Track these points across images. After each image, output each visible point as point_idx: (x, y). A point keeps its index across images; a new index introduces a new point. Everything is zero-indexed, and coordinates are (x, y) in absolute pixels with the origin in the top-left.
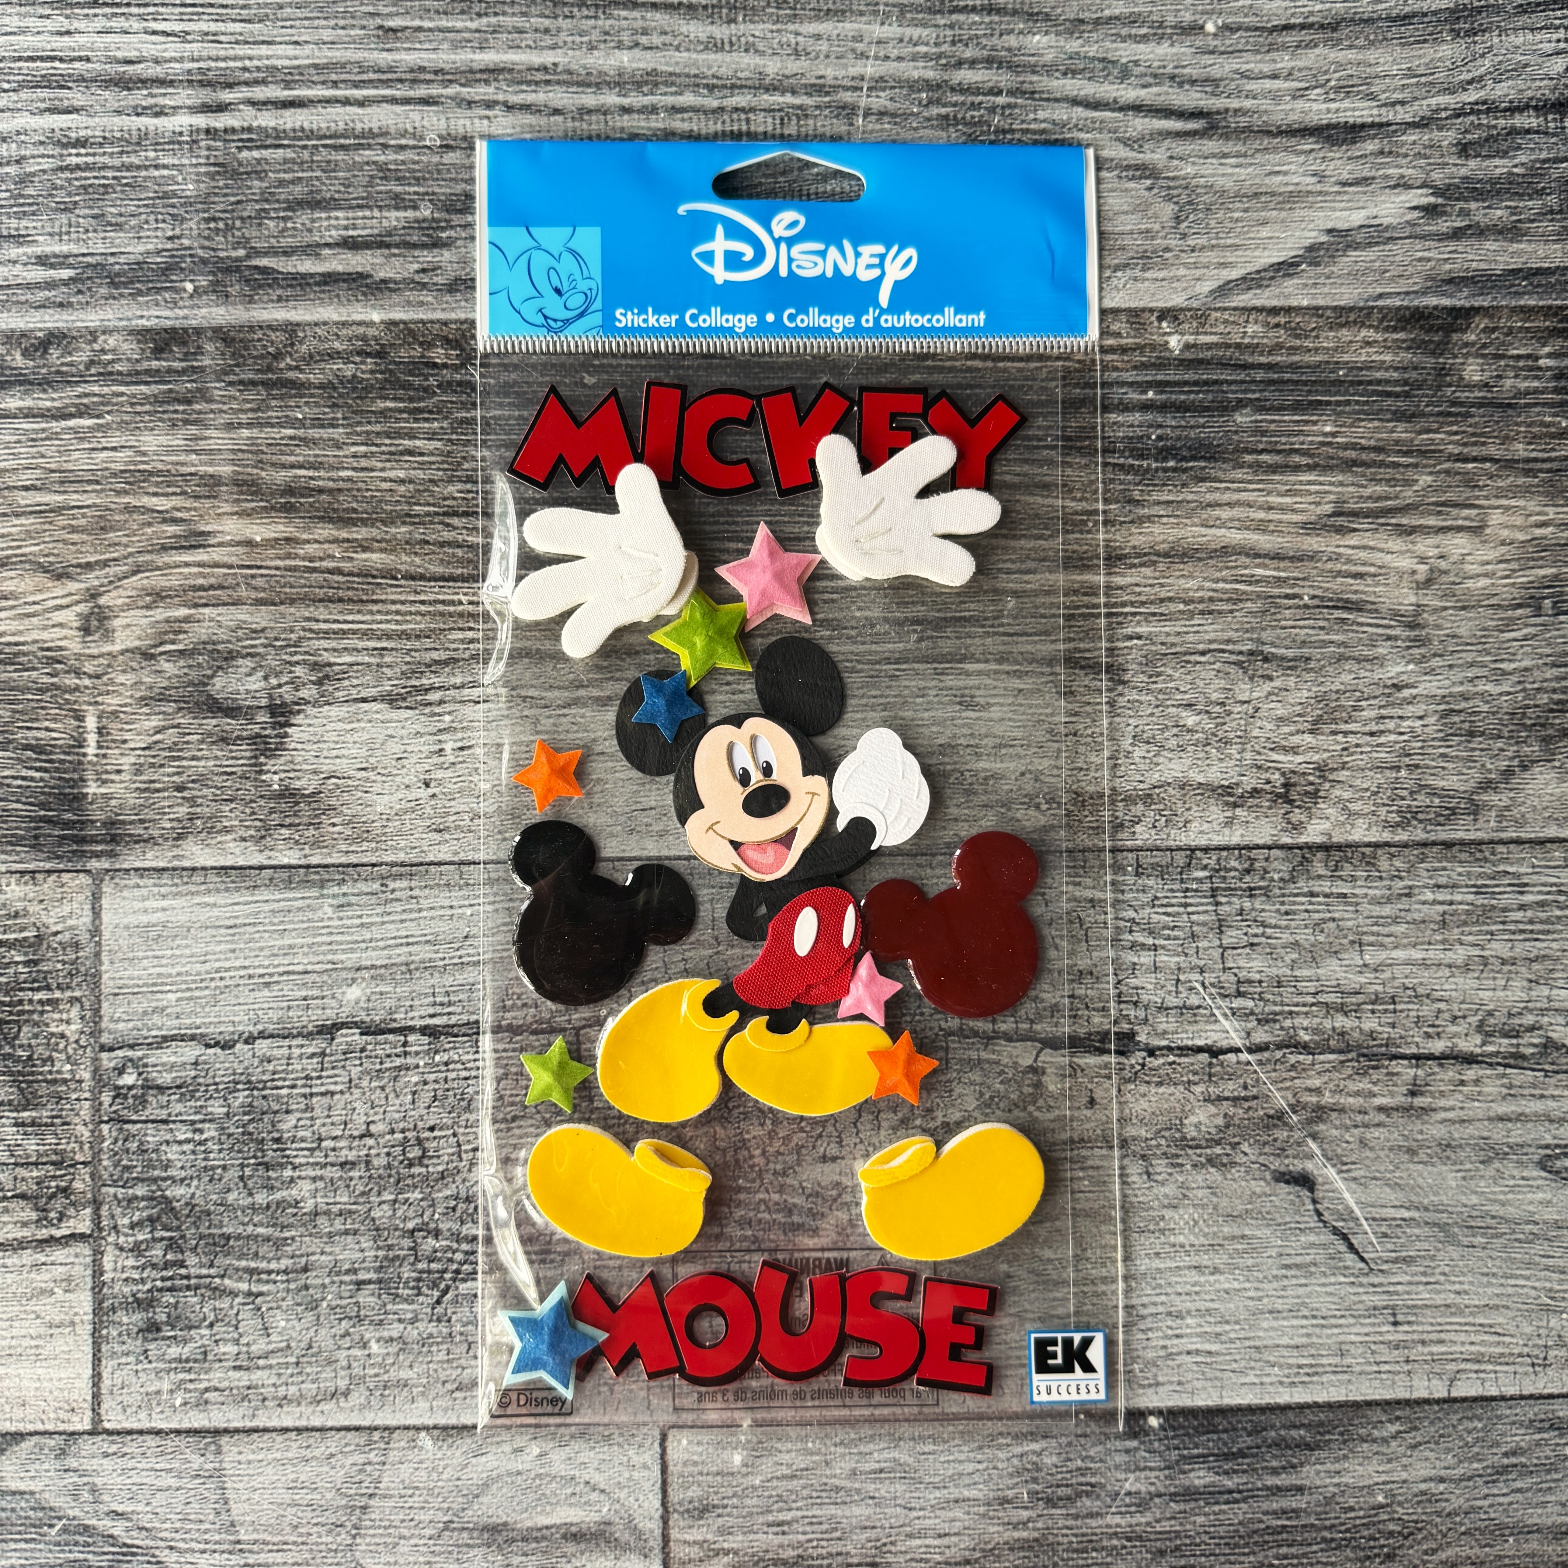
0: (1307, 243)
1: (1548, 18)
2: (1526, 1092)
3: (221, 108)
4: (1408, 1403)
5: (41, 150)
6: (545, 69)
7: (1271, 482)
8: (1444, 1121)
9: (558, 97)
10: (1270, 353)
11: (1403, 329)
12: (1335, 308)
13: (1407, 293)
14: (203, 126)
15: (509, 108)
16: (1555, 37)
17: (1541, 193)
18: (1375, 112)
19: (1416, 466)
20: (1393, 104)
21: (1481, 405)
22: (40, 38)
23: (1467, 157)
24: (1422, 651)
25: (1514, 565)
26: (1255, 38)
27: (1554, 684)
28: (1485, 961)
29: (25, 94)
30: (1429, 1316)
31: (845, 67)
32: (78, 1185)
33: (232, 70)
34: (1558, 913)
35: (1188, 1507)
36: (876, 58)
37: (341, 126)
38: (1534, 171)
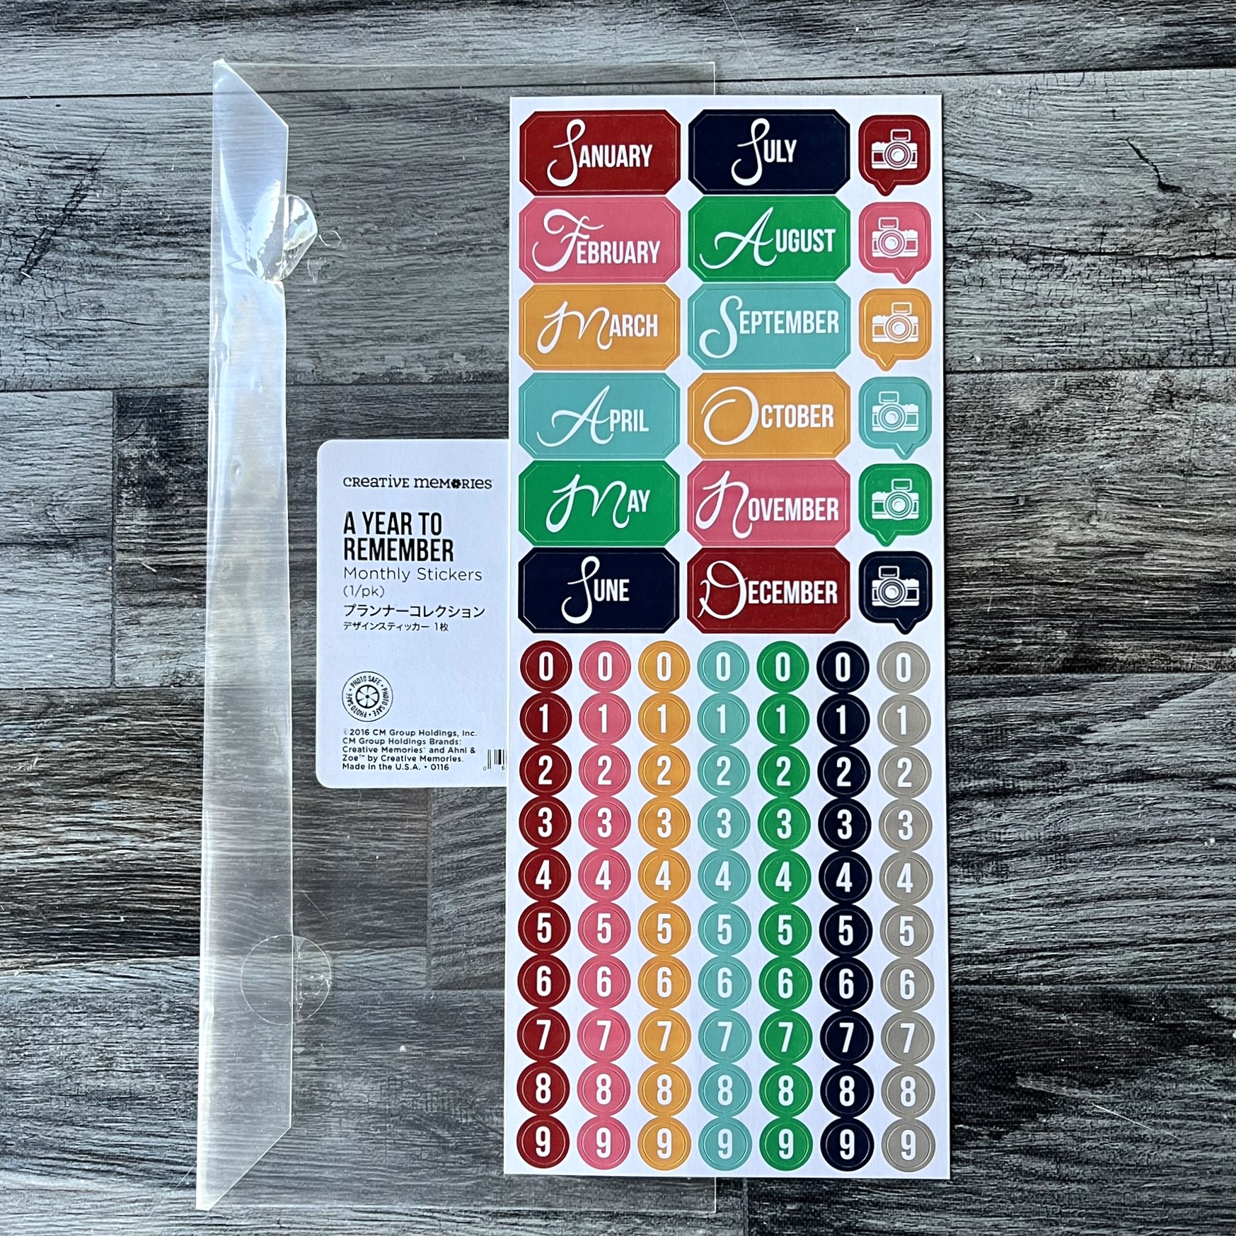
0: (1157, 711)
1: (1010, 848)
2: (1039, 235)
4: (1107, 69)
7: (1179, 572)
8: (1086, 219)
10: (1179, 645)
11: (1102, 660)
12: (1142, 672)
13: (1099, 681)
16: (1007, 836)
17: (1018, 741)
18: (1115, 790)
19: (1096, 581)
20: (1104, 794)
21: (1059, 615)
23: (1062, 762)
24: (1094, 476)
25: (1039, 524)
26: (1185, 835)
27: (1019, 457)
28: (1062, 305)
30: (1096, 115)
34: (1020, 331)
35: (1228, 16)
38: (1022, 754)
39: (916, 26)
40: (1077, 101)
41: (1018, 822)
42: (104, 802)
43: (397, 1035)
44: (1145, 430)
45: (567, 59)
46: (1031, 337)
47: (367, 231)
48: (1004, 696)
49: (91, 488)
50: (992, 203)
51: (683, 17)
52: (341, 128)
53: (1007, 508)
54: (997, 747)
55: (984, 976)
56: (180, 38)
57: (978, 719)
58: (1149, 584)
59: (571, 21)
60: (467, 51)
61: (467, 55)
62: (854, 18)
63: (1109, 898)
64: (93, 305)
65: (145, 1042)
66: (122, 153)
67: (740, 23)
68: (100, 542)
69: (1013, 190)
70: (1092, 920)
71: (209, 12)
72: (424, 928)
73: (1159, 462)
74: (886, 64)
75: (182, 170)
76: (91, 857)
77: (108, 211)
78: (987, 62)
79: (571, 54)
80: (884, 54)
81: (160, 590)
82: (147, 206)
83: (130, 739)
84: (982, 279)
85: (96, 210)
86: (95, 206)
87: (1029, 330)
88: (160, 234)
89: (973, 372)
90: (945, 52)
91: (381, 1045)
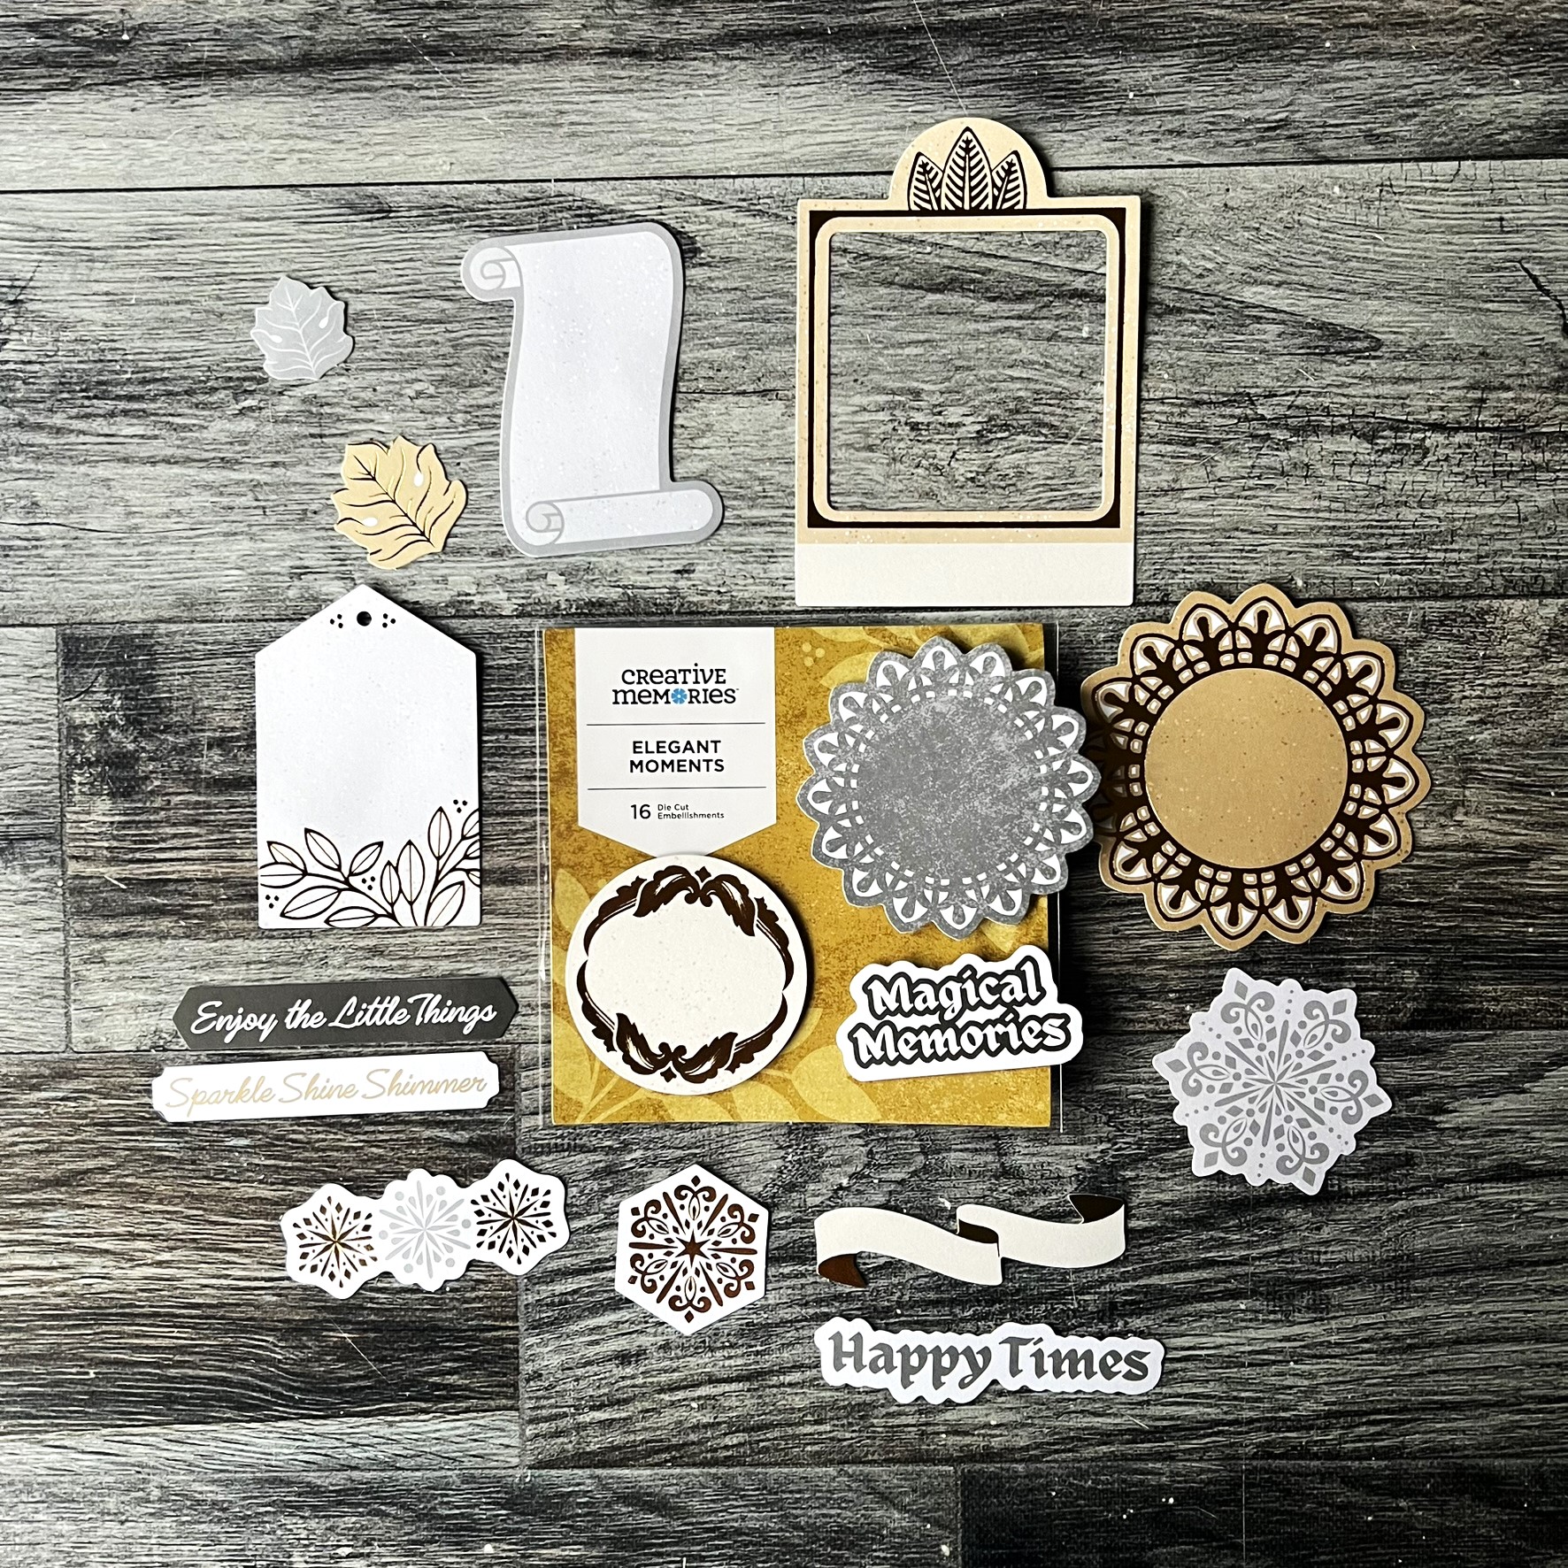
39: (1217, 91)
40: (1448, 204)
41: (1347, 1236)
42: (62, 1212)
43: (481, 1530)
44: (1534, 686)
45: (707, 137)
46: (1376, 550)
47: (419, 394)
49: (28, 768)
50: (1324, 354)
51: (876, 76)
52: (379, 241)
55: (1294, 1448)
56: (139, 104)
58: (1532, 904)
59: (713, 81)
60: (561, 125)
61: (561, 131)
62: (1127, 79)
63: (1469, 1341)
64: (23, 503)
65: (128, 1541)
66: (58, 277)
67: (961, 85)
68: (44, 845)
69: (1353, 335)
70: (1444, 1372)
71: (181, 66)
72: (515, 1386)
73: (1553, 731)
74: (1173, 147)
75: (148, 303)
76: (45, 1289)
77: (41, 363)
78: (1320, 145)
79: (714, 131)
80: (1171, 132)
81: (132, 914)
82: (97, 357)
83: (96, 1125)
85: (23, 362)
86: (22, 356)
87: (1373, 540)
88: (118, 398)
91: (457, 1544)
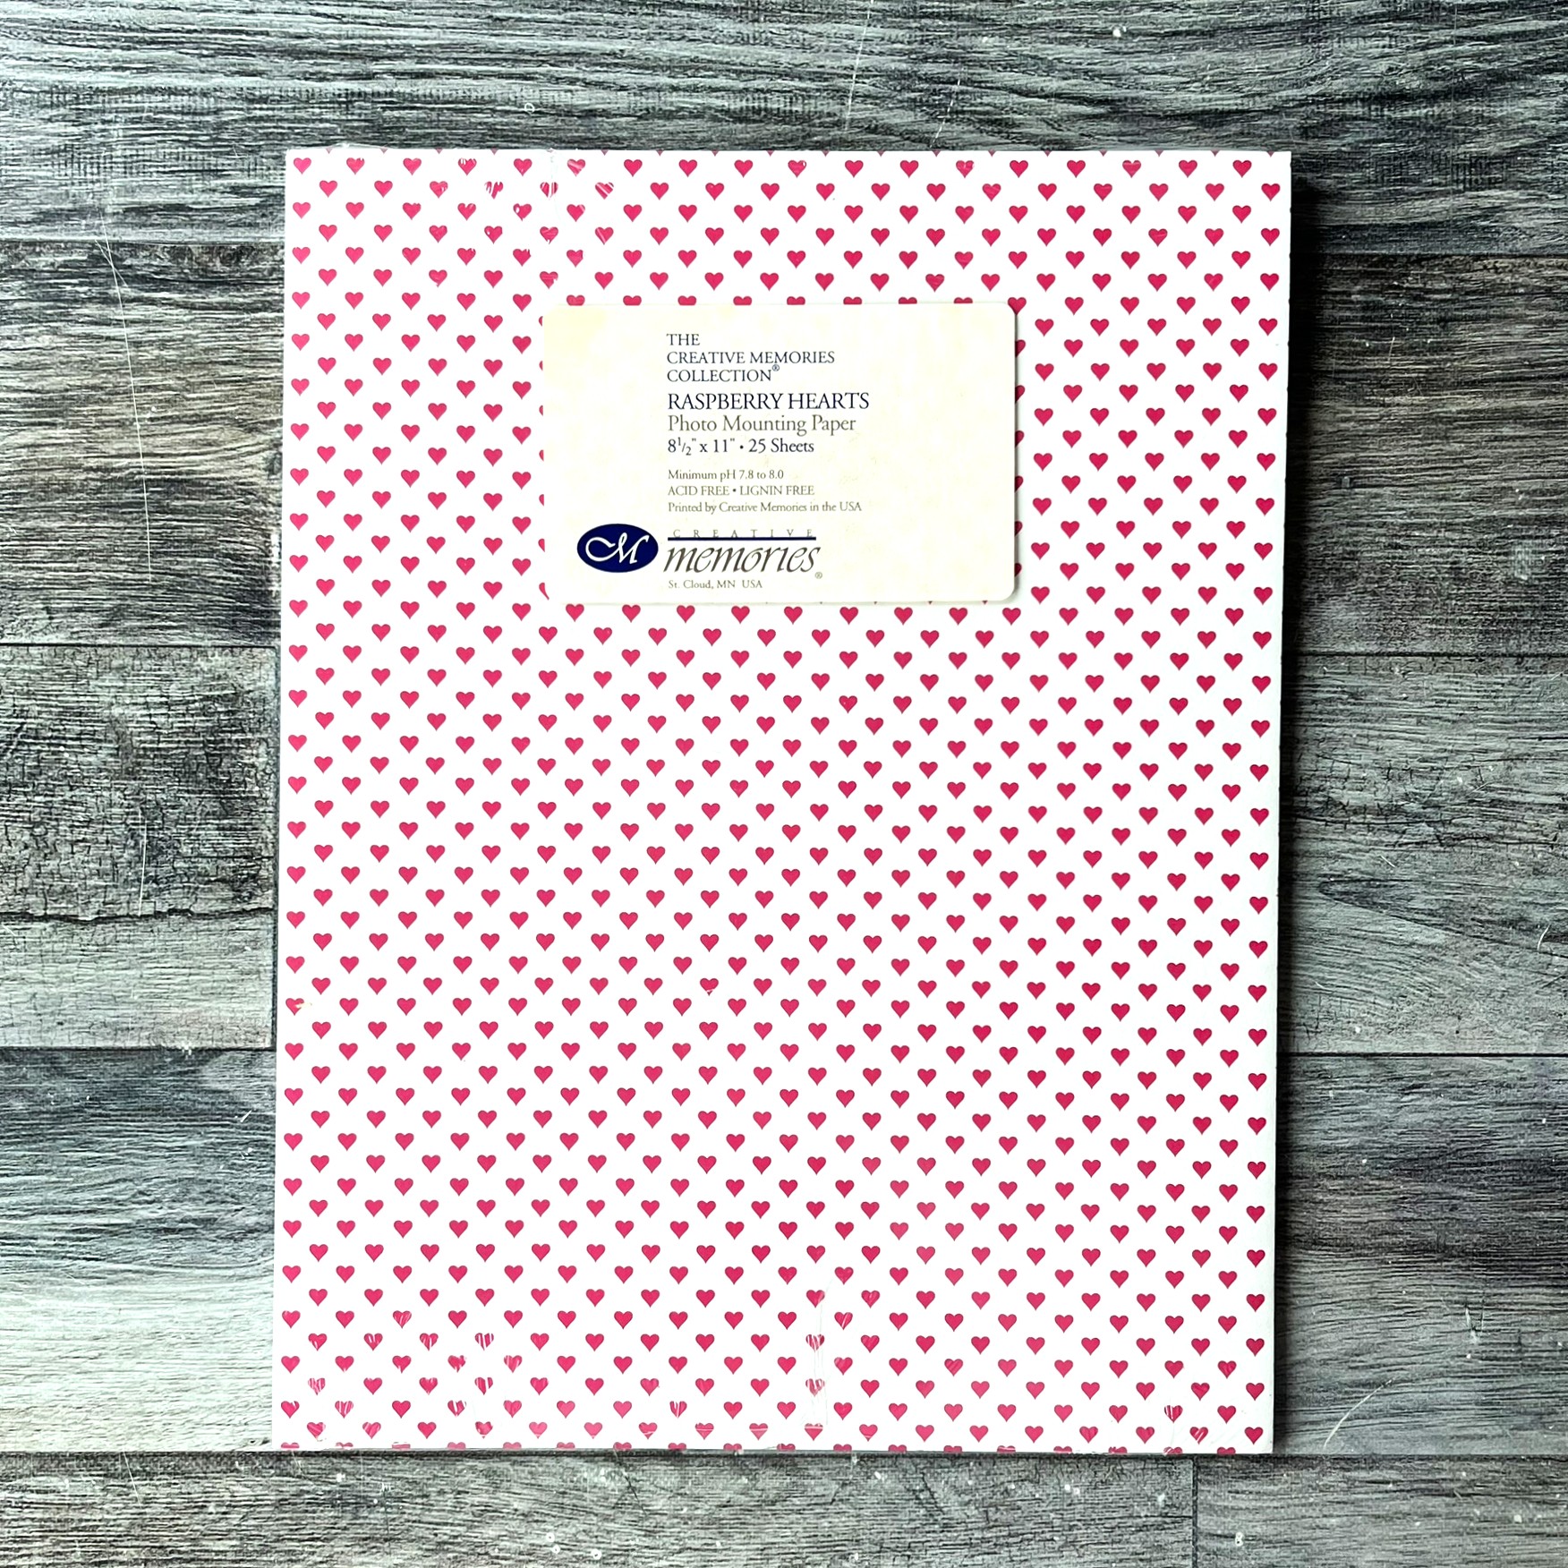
1: (1377, 28)
2: (1311, 835)
3: (370, 76)
5: (233, 104)
6: (613, 54)
9: (624, 77)
14: (356, 90)
15: (587, 84)
16: (1381, 43)
17: (1361, 167)
18: (1239, 101)
20: (1253, 96)
22: (230, 15)
23: (1307, 138)
26: (1150, 42)
27: (1348, 539)
29: (220, 59)
31: (840, 59)
32: (263, 873)
33: (378, 46)
34: (1341, 707)
36: (863, 53)
37: (461, 93)
38: (1358, 150)
48: (1378, 225)
53: (1366, 472)
54: (1389, 159)
57: (1412, 196)
84: (1388, 778)
89: (1404, 654)
90: (1428, 1086)
